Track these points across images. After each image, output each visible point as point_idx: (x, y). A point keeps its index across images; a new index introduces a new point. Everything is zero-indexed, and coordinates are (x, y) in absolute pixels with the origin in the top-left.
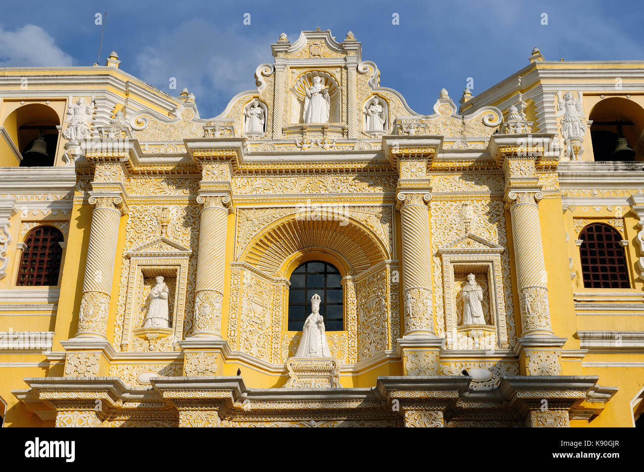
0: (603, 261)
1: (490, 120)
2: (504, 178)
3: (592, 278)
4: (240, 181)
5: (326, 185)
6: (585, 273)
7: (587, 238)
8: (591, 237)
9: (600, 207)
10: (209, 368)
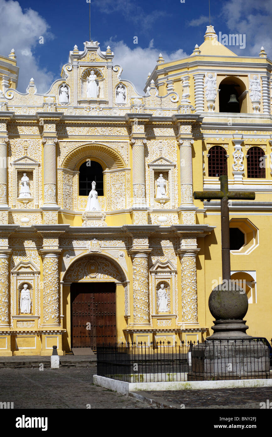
0: (218, 164)
1: (174, 99)
2: (178, 129)
3: (212, 172)
4: (59, 127)
5: (98, 130)
6: (210, 169)
7: (212, 153)
8: (213, 153)
9: (218, 138)
10: (54, 218)
